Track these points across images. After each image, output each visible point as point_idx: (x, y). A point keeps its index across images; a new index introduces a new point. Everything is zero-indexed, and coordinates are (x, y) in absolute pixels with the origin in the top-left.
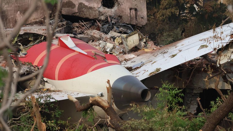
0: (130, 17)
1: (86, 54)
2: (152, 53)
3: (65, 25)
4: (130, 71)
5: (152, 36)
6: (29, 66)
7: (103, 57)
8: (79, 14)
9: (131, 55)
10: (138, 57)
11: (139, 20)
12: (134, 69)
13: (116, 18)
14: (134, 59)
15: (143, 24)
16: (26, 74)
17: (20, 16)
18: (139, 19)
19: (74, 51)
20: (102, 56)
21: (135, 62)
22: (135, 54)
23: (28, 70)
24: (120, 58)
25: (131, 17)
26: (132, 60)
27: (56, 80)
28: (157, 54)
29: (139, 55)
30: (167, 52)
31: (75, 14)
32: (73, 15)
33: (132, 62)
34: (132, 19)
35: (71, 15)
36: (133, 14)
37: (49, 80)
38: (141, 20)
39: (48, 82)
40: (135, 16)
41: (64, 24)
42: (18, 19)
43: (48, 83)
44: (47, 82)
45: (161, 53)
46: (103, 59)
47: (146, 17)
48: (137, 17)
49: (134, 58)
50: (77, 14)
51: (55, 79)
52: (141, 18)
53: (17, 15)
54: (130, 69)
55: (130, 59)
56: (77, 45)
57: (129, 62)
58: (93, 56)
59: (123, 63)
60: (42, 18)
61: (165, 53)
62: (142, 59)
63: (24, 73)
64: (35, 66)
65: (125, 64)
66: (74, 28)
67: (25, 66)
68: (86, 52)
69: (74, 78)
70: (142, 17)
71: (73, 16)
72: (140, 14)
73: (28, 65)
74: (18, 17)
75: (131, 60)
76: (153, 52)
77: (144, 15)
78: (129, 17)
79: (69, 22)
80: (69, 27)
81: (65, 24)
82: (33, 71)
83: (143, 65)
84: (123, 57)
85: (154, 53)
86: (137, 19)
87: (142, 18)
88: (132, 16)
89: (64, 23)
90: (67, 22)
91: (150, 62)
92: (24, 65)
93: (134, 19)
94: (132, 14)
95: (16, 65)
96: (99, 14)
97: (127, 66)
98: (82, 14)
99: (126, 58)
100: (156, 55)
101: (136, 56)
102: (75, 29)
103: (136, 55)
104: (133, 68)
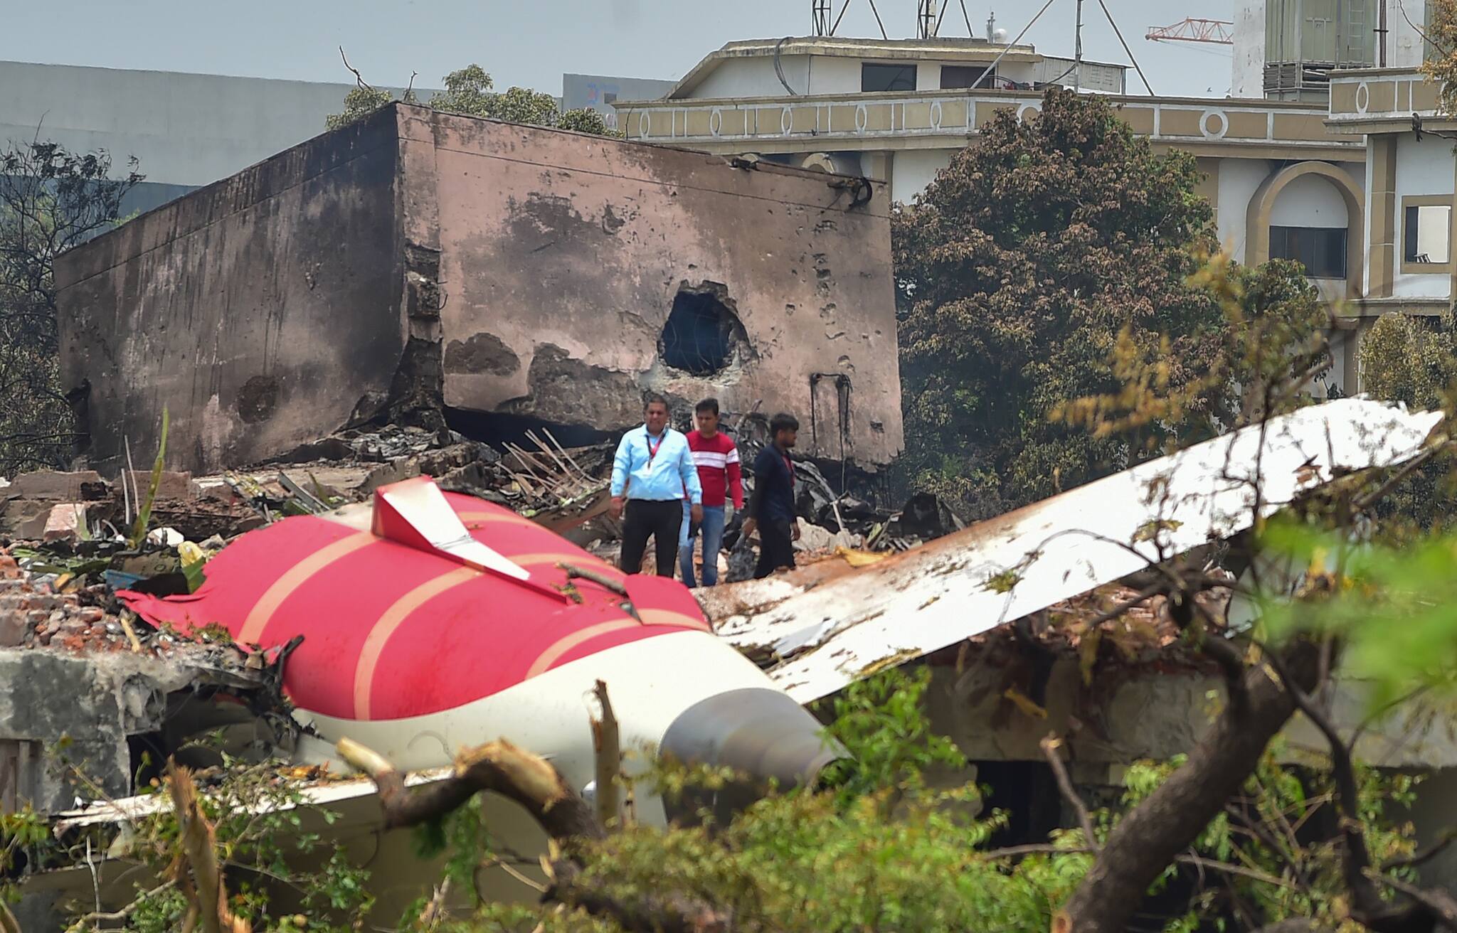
0: (813, 419)
1: (524, 575)
2: (884, 572)
3: (458, 465)
4: (762, 667)
5: (919, 514)
6: (212, 647)
7: (616, 591)
8: (539, 404)
9: (770, 584)
10: (812, 596)
11: (862, 438)
12: (785, 657)
13: (736, 428)
14: (787, 602)
15: (880, 461)
16: (197, 689)
17: (224, 420)
18: (863, 433)
19: (460, 562)
20: (609, 588)
21: (790, 619)
22: (795, 581)
23: (208, 666)
24: (712, 601)
25: (816, 422)
26: (779, 612)
27: (363, 719)
28: (908, 577)
29: (815, 585)
30: (962, 567)
31: (514, 407)
32: (504, 411)
33: (778, 621)
34: (822, 430)
35: (492, 410)
36: (827, 404)
37: (322, 722)
38: (873, 435)
39: (317, 732)
40: (836, 416)
41: (455, 457)
42: (210, 438)
43: (318, 736)
44: (309, 730)
45: (933, 570)
46: (613, 600)
47: (896, 421)
48: (846, 420)
49: (786, 598)
50: (524, 405)
51: (351, 715)
52: (869, 428)
53: (206, 416)
54: (763, 657)
55: (766, 605)
56: (476, 531)
57: (761, 621)
58: (562, 587)
59: (727, 628)
60: (338, 428)
61: (953, 567)
62: (829, 602)
63: (185, 684)
64: (248, 644)
65: (738, 630)
66: (509, 481)
67: (191, 647)
68: (525, 568)
69: (454, 707)
70: (876, 420)
71: (503, 414)
72: (866, 405)
73: (207, 642)
74: (212, 427)
75: (773, 612)
76: (888, 566)
77: (888, 412)
78: (809, 421)
79: (483, 448)
80: (480, 474)
81: (460, 460)
82: (234, 671)
83: (831, 633)
84: (727, 597)
85: (893, 570)
86: (851, 432)
87: (877, 427)
88: (823, 416)
89: (456, 451)
90: (469, 449)
91: (872, 618)
92: (188, 641)
93: (833, 432)
94: (823, 409)
95: (142, 643)
96: (646, 407)
97: (745, 641)
98: (554, 403)
99: (743, 599)
100: (903, 581)
101: (801, 589)
102: (516, 486)
103: (799, 586)
104: (781, 652)
